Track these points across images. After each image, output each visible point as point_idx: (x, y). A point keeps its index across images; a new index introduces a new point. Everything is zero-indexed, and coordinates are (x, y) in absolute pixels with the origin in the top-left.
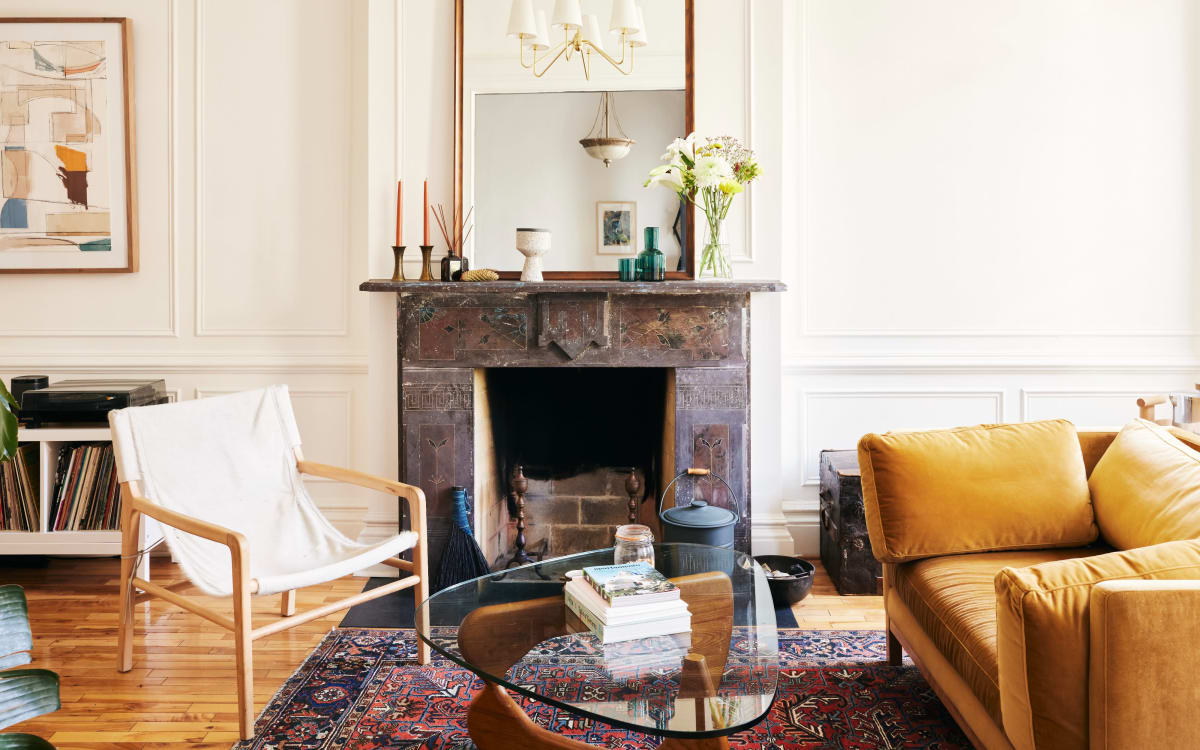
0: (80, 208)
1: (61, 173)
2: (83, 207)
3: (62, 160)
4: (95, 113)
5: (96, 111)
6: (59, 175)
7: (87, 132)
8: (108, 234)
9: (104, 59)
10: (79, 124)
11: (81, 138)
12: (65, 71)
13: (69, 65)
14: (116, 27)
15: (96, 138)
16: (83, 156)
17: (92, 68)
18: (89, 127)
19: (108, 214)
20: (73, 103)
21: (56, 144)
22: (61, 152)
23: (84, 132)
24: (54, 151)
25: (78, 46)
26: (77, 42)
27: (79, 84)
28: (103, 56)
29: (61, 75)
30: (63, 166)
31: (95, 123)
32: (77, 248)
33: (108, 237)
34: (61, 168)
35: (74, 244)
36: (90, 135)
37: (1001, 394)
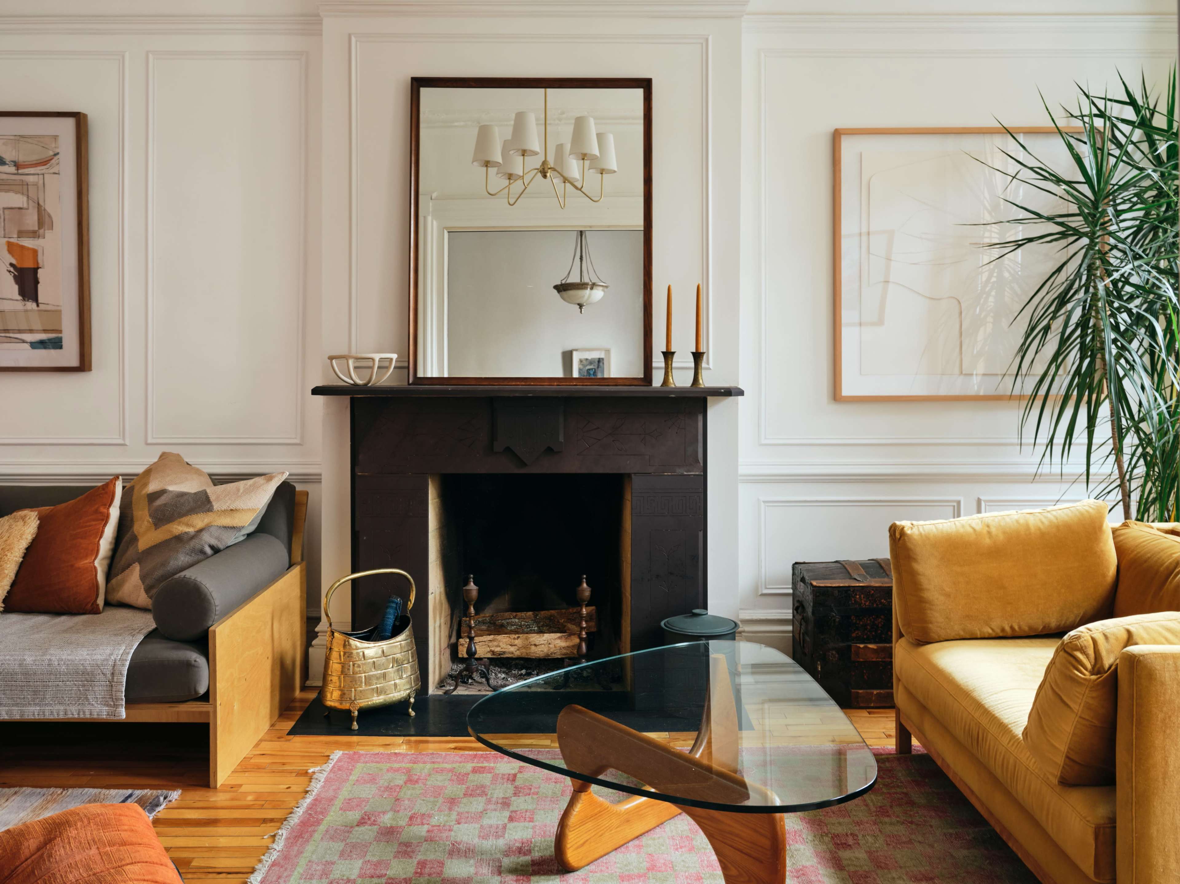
0: (31, 305)
1: (12, 269)
2: (34, 305)
3: (13, 256)
4: (47, 208)
5: (49, 207)
6: (10, 271)
7: (39, 228)
8: (60, 331)
9: (58, 154)
10: (31, 220)
11: (34, 234)
12: (17, 165)
13: (22, 158)
14: (70, 122)
15: (48, 234)
16: (35, 252)
17: (45, 162)
18: (41, 223)
19: (60, 311)
20: (25, 199)
21: (7, 239)
22: (11, 248)
23: (37, 229)
24: (5, 248)
25: (29, 140)
26: (30, 137)
27: (31, 179)
28: (57, 151)
29: (13, 169)
30: (14, 262)
31: (47, 219)
32: (27, 346)
33: (60, 335)
34: (11, 265)
35: (24, 342)
36: (41, 231)
37: (959, 503)
